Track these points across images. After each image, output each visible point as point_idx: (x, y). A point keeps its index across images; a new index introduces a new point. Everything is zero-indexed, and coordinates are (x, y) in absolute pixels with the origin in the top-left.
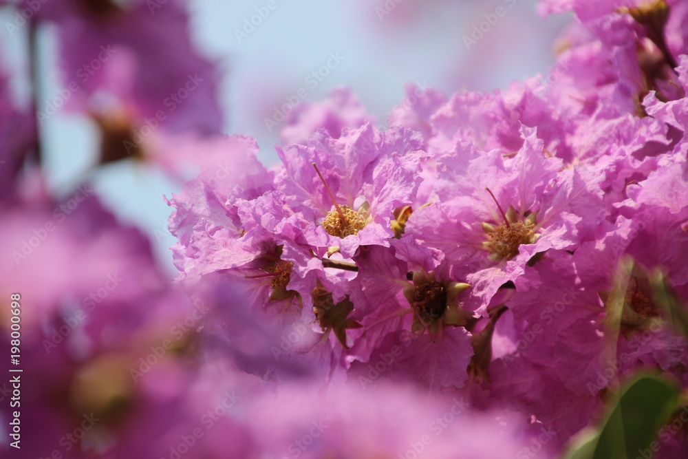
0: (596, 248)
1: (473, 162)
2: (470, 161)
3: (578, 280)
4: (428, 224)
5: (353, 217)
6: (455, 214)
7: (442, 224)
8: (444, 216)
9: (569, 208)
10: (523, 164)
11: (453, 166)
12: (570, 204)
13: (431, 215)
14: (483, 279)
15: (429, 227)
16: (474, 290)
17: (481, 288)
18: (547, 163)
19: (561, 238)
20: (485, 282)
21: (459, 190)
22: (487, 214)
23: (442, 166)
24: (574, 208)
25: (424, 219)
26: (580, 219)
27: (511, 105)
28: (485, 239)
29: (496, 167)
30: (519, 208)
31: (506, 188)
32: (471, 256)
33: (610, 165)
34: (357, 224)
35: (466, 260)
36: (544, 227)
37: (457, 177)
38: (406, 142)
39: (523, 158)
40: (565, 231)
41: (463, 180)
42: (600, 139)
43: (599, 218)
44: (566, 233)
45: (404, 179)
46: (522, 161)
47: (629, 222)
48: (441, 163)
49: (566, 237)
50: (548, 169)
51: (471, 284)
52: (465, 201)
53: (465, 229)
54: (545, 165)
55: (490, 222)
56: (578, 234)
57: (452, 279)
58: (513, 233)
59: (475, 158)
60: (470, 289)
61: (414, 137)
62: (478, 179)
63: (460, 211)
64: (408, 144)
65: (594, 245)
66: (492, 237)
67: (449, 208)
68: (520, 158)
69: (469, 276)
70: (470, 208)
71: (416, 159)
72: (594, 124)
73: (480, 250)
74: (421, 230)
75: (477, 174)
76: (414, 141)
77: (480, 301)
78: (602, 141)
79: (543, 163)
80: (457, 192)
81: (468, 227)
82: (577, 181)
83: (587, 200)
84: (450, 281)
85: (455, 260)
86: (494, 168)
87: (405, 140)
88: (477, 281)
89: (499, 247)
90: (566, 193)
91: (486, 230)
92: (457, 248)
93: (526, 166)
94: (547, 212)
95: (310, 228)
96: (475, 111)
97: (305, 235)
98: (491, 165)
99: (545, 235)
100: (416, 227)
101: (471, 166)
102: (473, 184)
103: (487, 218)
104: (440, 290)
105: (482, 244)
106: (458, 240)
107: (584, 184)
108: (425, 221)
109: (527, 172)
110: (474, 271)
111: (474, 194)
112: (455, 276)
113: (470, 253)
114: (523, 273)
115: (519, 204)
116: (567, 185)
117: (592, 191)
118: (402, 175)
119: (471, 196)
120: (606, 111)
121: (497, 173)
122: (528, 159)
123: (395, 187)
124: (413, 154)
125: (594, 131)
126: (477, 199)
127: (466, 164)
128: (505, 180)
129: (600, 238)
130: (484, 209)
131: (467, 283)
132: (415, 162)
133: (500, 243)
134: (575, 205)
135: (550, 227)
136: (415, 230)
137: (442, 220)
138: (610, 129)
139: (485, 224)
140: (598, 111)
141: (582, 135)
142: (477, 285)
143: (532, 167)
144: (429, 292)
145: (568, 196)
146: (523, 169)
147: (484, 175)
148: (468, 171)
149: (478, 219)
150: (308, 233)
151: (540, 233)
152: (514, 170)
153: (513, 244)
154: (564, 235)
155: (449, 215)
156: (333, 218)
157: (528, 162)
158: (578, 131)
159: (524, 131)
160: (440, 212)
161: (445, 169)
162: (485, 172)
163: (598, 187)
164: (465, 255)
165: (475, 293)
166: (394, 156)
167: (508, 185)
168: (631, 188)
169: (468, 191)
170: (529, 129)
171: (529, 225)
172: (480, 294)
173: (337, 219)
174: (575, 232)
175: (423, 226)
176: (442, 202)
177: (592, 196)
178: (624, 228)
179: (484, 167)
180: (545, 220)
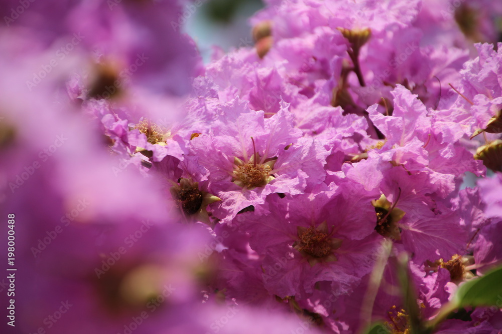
0: (309, 198)
1: (243, 115)
2: (241, 114)
3: (287, 216)
4: (202, 149)
5: (157, 130)
6: (219, 146)
7: (210, 150)
8: (213, 145)
9: (301, 167)
10: (275, 126)
11: (228, 113)
12: (302, 164)
13: (206, 143)
14: (231, 198)
15: (202, 151)
16: (223, 204)
17: (228, 204)
18: (293, 131)
19: (293, 187)
20: (233, 200)
21: (228, 131)
22: (240, 152)
23: (221, 111)
24: (304, 167)
25: (201, 144)
26: (308, 177)
27: (261, 76)
28: (235, 169)
29: (257, 123)
30: (263, 155)
31: (258, 138)
32: (224, 179)
33: (330, 143)
34: (158, 136)
35: (221, 180)
36: (278, 173)
37: (229, 121)
38: (208, 90)
39: (276, 121)
40: (298, 183)
41: (232, 125)
42: (316, 118)
43: (320, 180)
44: (298, 184)
45: (206, 117)
46: (274, 123)
47: (337, 187)
48: (221, 109)
49: (297, 187)
50: (292, 135)
51: (222, 199)
52: (230, 140)
53: (224, 158)
54: (290, 131)
55: (242, 158)
56: (306, 187)
57: (209, 191)
58: (257, 171)
59: (246, 113)
60: (221, 202)
61: (213, 88)
62: (243, 127)
63: (224, 145)
64: (209, 91)
65: (308, 196)
66: (240, 169)
67: (217, 140)
68: (273, 121)
69: (221, 193)
70: (231, 145)
71: (213, 104)
72: (312, 105)
73: (231, 176)
74: (196, 151)
75: (243, 124)
76: (213, 90)
77: (226, 213)
78: (317, 120)
79: (289, 130)
80: (226, 132)
81: (226, 157)
82: (312, 150)
83: (314, 165)
84: (207, 192)
85: (214, 178)
86: (256, 123)
87: (207, 88)
88: (227, 198)
89: (243, 178)
90: (302, 155)
91: (236, 163)
92: (217, 171)
93: (277, 128)
94: (284, 164)
95: (134, 132)
96: (237, 73)
97: (129, 136)
98: (255, 120)
99: (278, 180)
100: (193, 148)
101: (240, 117)
102: (238, 129)
103: (239, 154)
104: (199, 196)
105: (233, 172)
106: (219, 166)
107: (316, 154)
108: (201, 146)
109: (276, 132)
110: (225, 190)
111: (237, 136)
112: (211, 190)
113: (224, 176)
114: (263, 203)
115: (264, 152)
116: (304, 151)
117: (319, 160)
118: (204, 114)
119: (235, 137)
120: (321, 98)
121: (257, 127)
122: (280, 123)
123: (196, 120)
124: (211, 100)
125: (312, 111)
126: (238, 140)
127: (238, 114)
128: (260, 133)
129: (314, 193)
130: (239, 148)
131: (219, 197)
132: (213, 106)
133: (246, 176)
134: (306, 166)
135: (283, 175)
136: (192, 150)
137: (211, 148)
138: (325, 113)
139: (237, 159)
140: (316, 97)
141: (302, 110)
142: (226, 201)
143: (281, 130)
144: (191, 195)
145: (302, 158)
146: (274, 129)
147: (247, 125)
148: (238, 120)
149: (233, 154)
150: (132, 135)
151: (274, 176)
152: (266, 128)
153: (255, 179)
154: (296, 185)
155: (215, 145)
156: (143, 127)
157: (279, 126)
158: (300, 106)
159: (282, 104)
160: (211, 142)
161: (223, 114)
162: (249, 124)
163: (324, 158)
164: (220, 177)
165: (224, 206)
166: (201, 98)
167: (261, 137)
168: (345, 166)
169: (233, 133)
170: (286, 103)
171: (267, 168)
172: (227, 208)
173: (146, 128)
174: (305, 185)
175: (198, 148)
176: (215, 136)
177: (317, 162)
178: (332, 191)
179: (249, 120)
180: (280, 169)
